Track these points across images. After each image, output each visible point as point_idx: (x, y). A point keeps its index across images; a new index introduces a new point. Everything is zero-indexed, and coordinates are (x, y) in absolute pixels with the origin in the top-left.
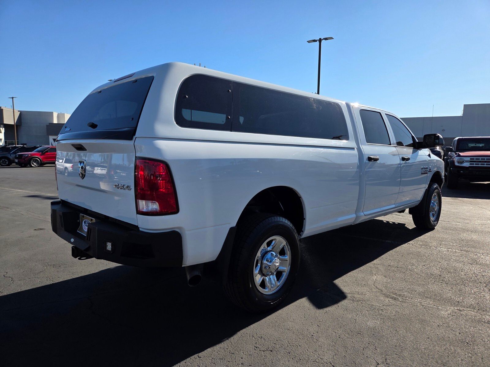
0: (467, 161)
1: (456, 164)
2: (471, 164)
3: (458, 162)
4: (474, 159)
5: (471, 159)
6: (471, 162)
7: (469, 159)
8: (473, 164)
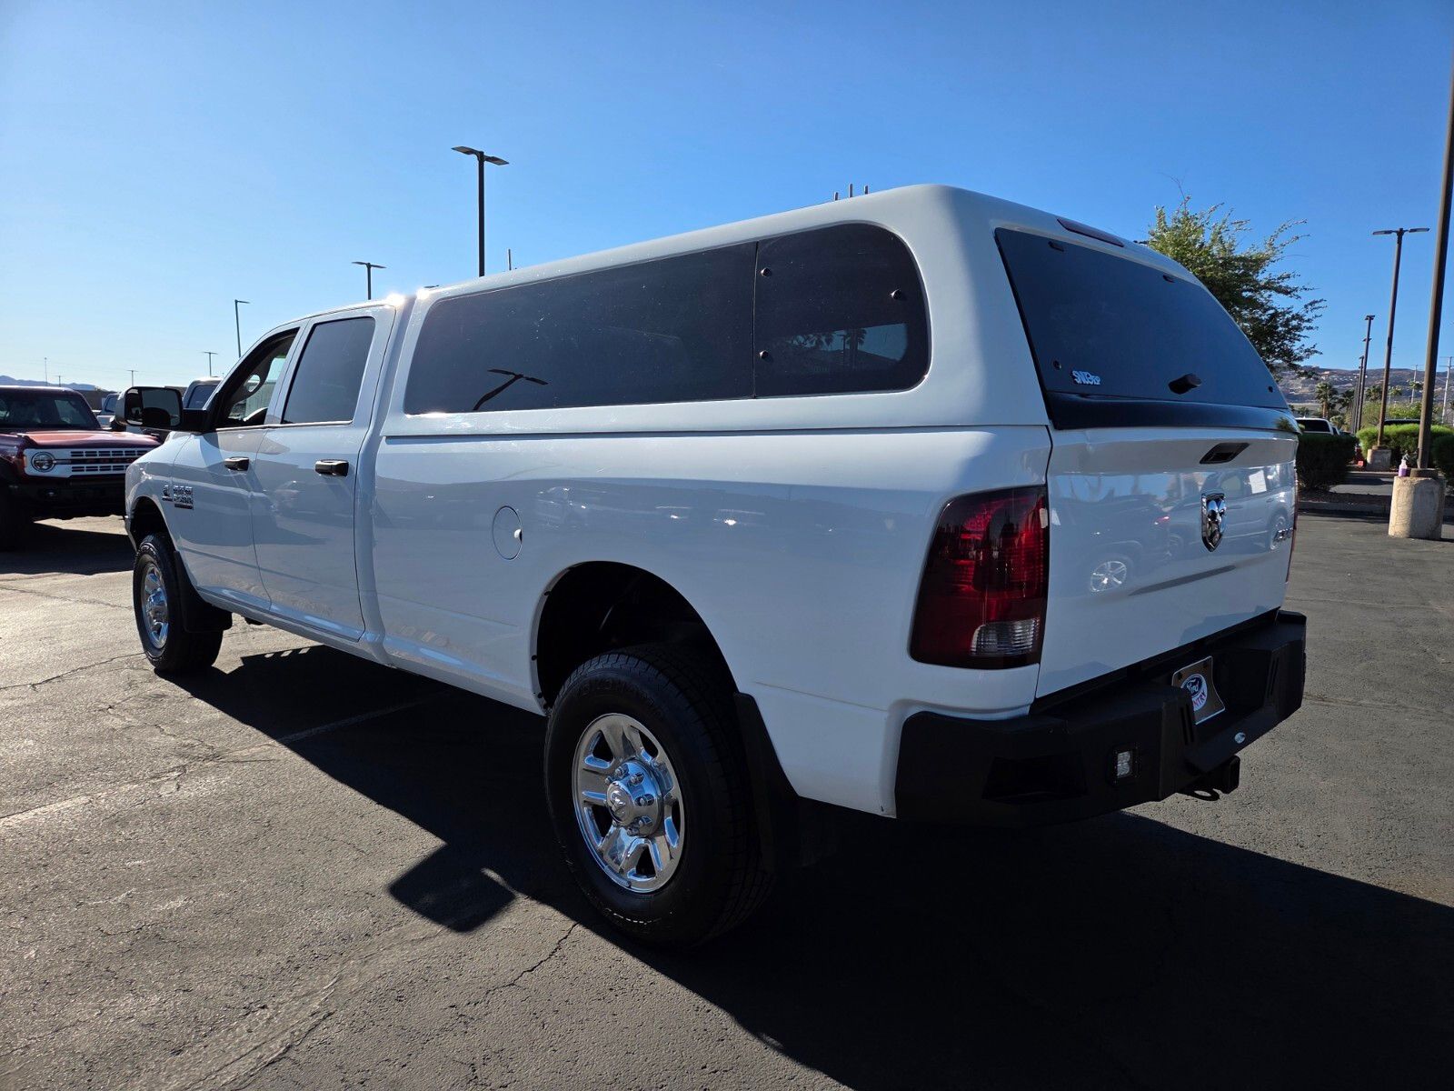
0: (64, 462)
1: (30, 470)
2: (74, 469)
3: (37, 465)
4: (80, 454)
5: (74, 454)
6: (73, 462)
7: (67, 454)
8: (81, 469)
